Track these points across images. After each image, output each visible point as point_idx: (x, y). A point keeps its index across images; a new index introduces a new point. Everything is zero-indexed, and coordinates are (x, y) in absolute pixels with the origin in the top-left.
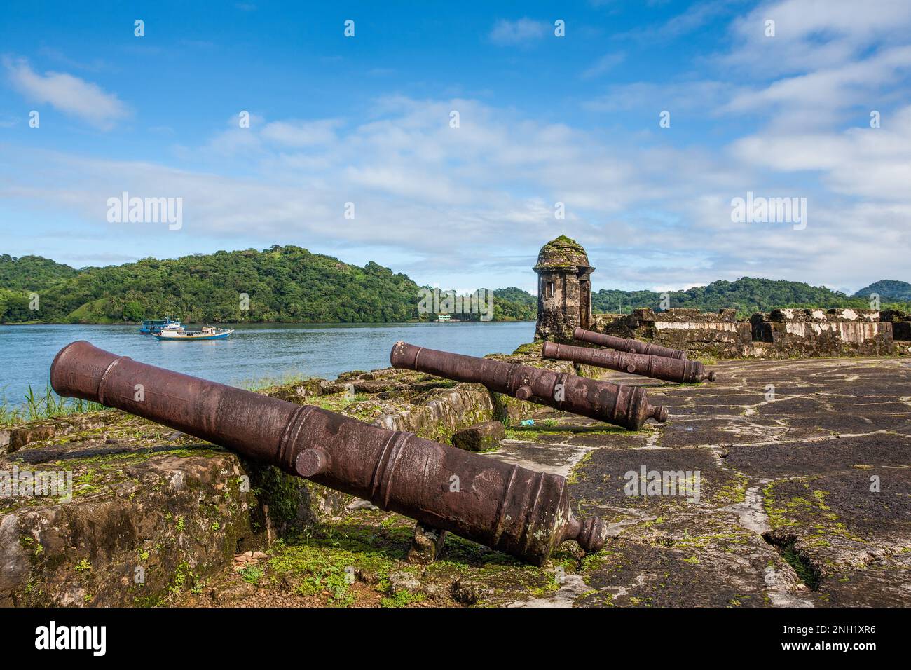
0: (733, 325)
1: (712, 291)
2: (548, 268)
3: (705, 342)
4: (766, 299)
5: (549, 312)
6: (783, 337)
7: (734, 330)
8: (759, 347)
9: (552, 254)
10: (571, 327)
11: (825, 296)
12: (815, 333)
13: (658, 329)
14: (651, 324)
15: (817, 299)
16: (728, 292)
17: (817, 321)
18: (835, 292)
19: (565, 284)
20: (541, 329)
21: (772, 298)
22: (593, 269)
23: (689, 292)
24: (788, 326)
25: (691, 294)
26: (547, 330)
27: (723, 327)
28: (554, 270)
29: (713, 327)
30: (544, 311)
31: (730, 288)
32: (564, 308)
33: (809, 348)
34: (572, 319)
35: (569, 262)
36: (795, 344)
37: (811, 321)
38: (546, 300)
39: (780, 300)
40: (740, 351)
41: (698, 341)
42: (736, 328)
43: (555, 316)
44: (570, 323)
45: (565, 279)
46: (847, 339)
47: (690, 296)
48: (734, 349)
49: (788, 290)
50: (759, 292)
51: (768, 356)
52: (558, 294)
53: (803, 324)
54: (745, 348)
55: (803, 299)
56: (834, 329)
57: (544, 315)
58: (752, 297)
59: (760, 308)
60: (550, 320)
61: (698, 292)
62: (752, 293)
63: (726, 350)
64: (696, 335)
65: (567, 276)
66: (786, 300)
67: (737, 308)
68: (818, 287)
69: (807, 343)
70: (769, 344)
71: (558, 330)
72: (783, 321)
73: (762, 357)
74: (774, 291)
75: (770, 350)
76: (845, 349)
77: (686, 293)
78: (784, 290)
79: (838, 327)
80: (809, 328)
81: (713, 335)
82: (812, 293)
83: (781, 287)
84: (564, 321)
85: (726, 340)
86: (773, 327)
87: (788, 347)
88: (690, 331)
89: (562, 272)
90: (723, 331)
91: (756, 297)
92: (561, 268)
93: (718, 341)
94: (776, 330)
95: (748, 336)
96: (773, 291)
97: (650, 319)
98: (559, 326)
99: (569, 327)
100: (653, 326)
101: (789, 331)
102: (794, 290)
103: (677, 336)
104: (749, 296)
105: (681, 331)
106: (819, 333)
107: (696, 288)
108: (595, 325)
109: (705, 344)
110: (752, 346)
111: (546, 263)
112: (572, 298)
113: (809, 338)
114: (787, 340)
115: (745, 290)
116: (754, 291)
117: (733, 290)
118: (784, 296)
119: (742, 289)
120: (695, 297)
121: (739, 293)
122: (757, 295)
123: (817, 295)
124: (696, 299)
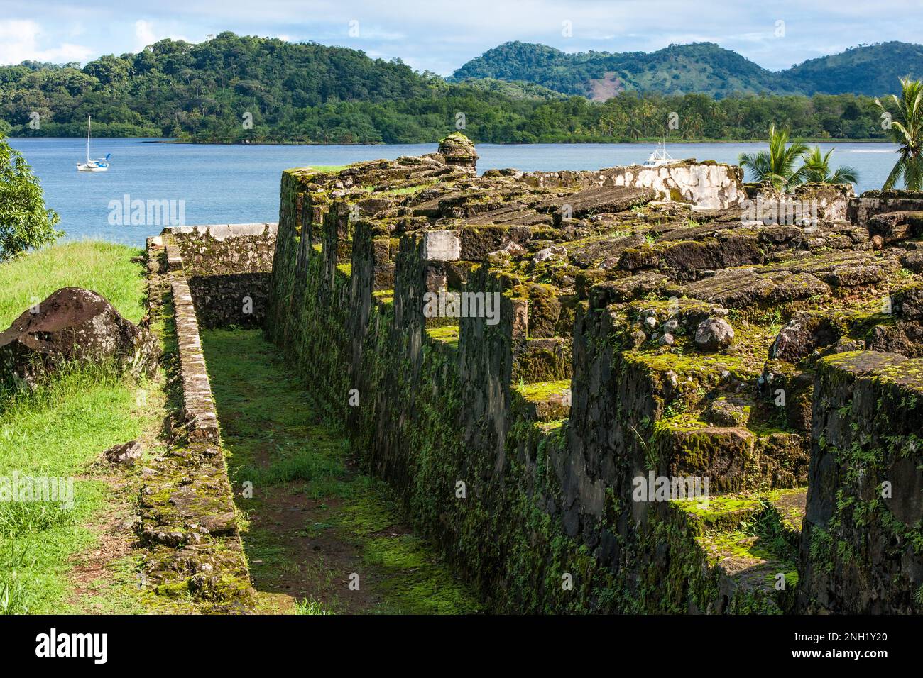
1: (149, 67)
4: (277, 89)
11: (402, 83)
15: (385, 90)
16: (189, 71)
18: (421, 73)
21: (289, 85)
23: (93, 69)
25: (98, 74)
31: (193, 60)
39: (307, 90)
47: (96, 79)
49: (323, 67)
50: (260, 72)
55: (357, 89)
58: (244, 83)
59: (263, 111)
61: (116, 69)
62: (243, 74)
66: (319, 92)
67: (211, 110)
68: (387, 61)
74: (295, 70)
77: (86, 70)
78: (314, 66)
82: (375, 74)
83: (308, 59)
91: (254, 84)
96: (291, 69)
102: (337, 66)
104: (236, 81)
107: (110, 59)
115: (227, 65)
116: (248, 69)
117: (198, 66)
118: (314, 81)
119: (221, 62)
120: (109, 81)
121: (213, 73)
122: (256, 77)
123: (386, 79)
124: (112, 86)
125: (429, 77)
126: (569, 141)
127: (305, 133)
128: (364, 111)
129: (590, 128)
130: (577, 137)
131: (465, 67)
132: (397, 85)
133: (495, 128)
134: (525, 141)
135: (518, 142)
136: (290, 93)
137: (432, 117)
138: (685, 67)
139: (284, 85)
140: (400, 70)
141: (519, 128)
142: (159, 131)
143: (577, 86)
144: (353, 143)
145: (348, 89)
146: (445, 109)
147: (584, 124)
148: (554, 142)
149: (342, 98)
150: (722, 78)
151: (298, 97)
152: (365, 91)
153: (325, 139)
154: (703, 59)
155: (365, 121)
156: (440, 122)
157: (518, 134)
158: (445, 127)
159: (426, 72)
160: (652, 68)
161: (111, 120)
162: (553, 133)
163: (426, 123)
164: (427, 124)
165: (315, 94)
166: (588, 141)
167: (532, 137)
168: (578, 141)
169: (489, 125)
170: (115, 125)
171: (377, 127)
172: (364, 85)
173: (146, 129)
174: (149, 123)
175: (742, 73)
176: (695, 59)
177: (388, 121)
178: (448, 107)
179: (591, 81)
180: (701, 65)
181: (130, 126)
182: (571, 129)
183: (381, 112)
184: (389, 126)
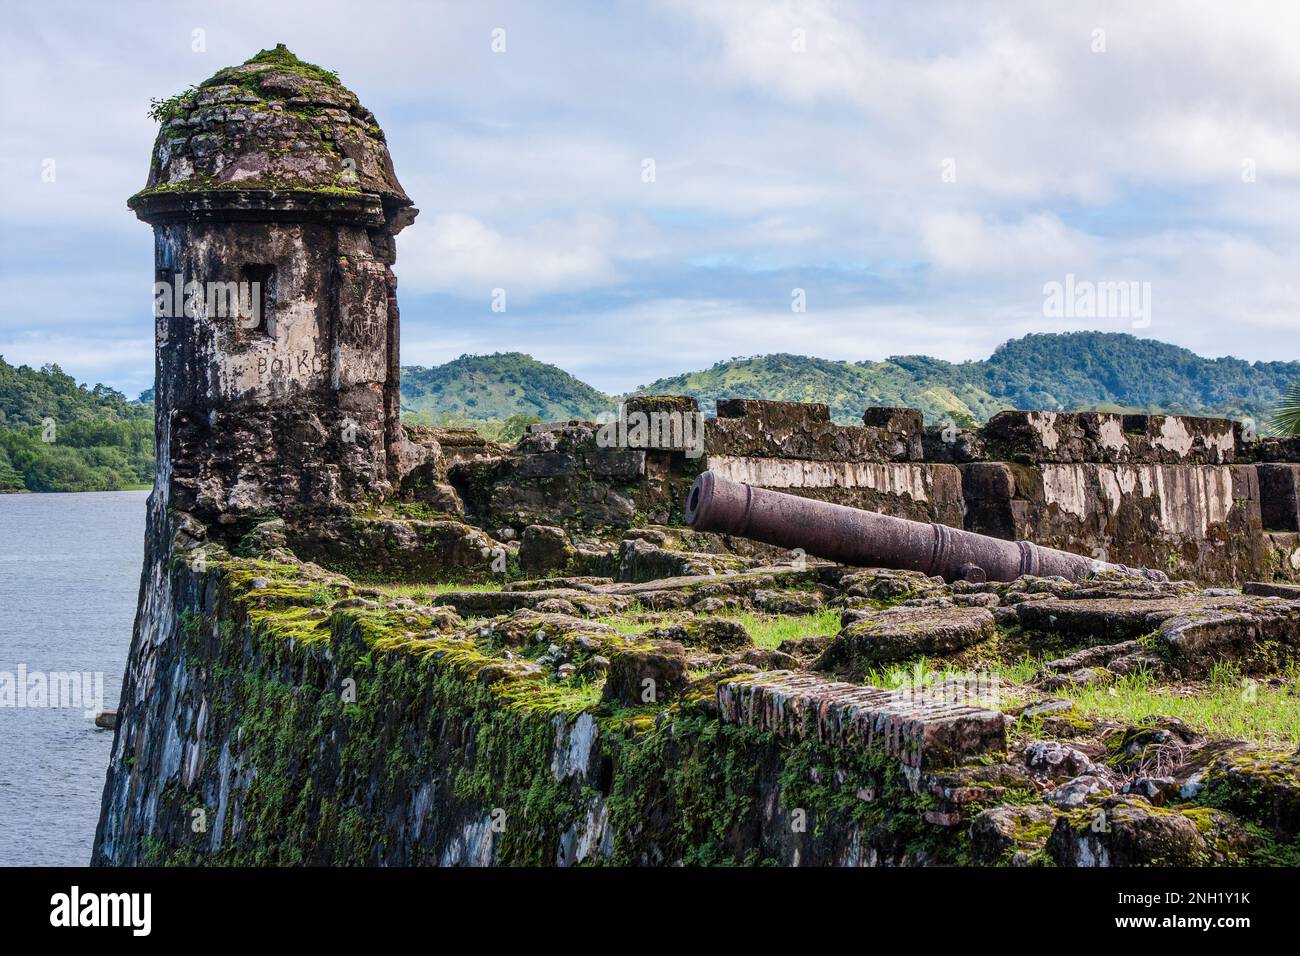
0: (918, 471)
2: (255, 196)
5: (254, 409)
6: (1032, 519)
7: (918, 494)
10: (364, 481)
12: (1107, 503)
14: (696, 468)
17: (1108, 458)
19: (335, 279)
20: (210, 489)
24: (1047, 475)
26: (244, 496)
27: (890, 479)
28: (289, 206)
29: (865, 478)
30: (221, 403)
32: (328, 388)
35: (351, 176)
37: (1095, 460)
38: (241, 350)
42: (926, 485)
43: (287, 429)
44: (355, 460)
45: (331, 255)
46: (1173, 529)
52: (300, 322)
53: (1080, 472)
56: (1147, 492)
57: (222, 424)
60: (254, 445)
65: (343, 237)
71: (304, 496)
72: (1032, 457)
76: (1172, 561)
79: (1154, 481)
80: (1093, 483)
84: (332, 452)
86: (1011, 478)
89: (323, 221)
90: (889, 494)
92: (321, 199)
94: (1018, 494)
99: (348, 479)
101: (1050, 496)
106: (1116, 506)
108: (426, 474)
111: (240, 175)
112: (363, 343)
113: (1093, 518)
114: (1045, 532)
123: (35, 397)
125: (103, 395)
132: (52, 406)
137: (106, 451)
138: (484, 388)
140: (56, 382)
150: (539, 404)
154: (511, 377)
156: (121, 460)
160: (437, 389)
164: (99, 461)
171: (16, 466)
175: (568, 397)
176: (498, 377)
177: (36, 458)
180: (508, 386)
184: (38, 464)
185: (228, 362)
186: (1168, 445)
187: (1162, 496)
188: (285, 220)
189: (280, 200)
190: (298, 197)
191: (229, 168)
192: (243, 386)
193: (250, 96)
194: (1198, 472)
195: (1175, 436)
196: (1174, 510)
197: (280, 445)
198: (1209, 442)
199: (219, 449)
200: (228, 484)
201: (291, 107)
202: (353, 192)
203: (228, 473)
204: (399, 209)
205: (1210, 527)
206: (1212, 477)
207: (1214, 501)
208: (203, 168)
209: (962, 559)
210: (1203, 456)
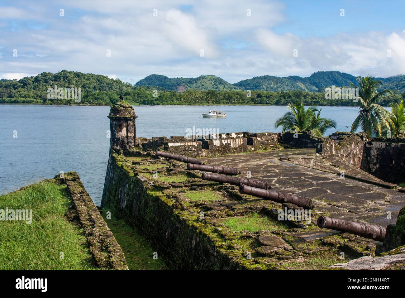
0: (196, 142)
2: (120, 118)
3: (186, 151)
5: (120, 139)
6: (212, 147)
7: (196, 145)
8: (204, 152)
9: (122, 111)
12: (223, 144)
13: (170, 146)
14: (167, 144)
17: (223, 139)
18: (125, 83)
19: (128, 126)
20: (115, 147)
22: (137, 117)
23: (21, 81)
24: (214, 141)
26: (119, 148)
27: (192, 144)
28: (123, 119)
29: (189, 144)
30: (116, 138)
32: (127, 137)
33: (221, 151)
34: (131, 142)
35: (130, 115)
36: (216, 150)
37: (221, 139)
38: (118, 133)
39: (89, 88)
40: (198, 154)
41: (184, 151)
42: (197, 144)
43: (123, 141)
44: (130, 144)
45: (128, 123)
46: (233, 146)
47: (22, 84)
48: (196, 154)
49: (94, 81)
50: (75, 82)
51: (208, 155)
52: (124, 131)
53: (219, 141)
54: (200, 152)
56: (229, 142)
57: (116, 140)
60: (120, 143)
63: (193, 154)
64: (183, 148)
65: (129, 121)
68: (115, 79)
69: (220, 149)
70: (208, 150)
71: (125, 148)
72: (212, 140)
73: (206, 156)
75: (208, 152)
76: (233, 150)
77: (19, 82)
78: (92, 80)
79: (230, 141)
80: (221, 142)
81: (189, 148)
82: (111, 83)
83: (89, 79)
84: (128, 143)
85: (193, 149)
86: (209, 142)
87: (214, 151)
88: (181, 146)
89: (127, 120)
90: (192, 145)
92: (126, 118)
93: (191, 150)
94: (210, 144)
95: (201, 147)
96: (84, 81)
97: (166, 142)
98: (125, 146)
99: (130, 146)
100: (168, 145)
101: (214, 144)
102: (99, 81)
103: (176, 148)
105: (178, 146)
106: (224, 145)
108: (139, 144)
109: (186, 152)
110: (202, 151)
111: (118, 115)
112: (131, 132)
113: (221, 146)
114: (214, 148)
115: (64, 80)
116: (71, 82)
117: (55, 80)
118: (92, 85)
119: (62, 79)
120: (26, 85)
121: (60, 83)
122: (73, 84)
123: (114, 85)
124: (27, 87)
125: (128, 84)
126: (172, 105)
127: (87, 101)
128: (106, 94)
129: (178, 100)
130: (174, 103)
131: (139, 82)
132: (118, 87)
133: (148, 100)
134: (158, 104)
135: (156, 105)
136: (84, 89)
137: (128, 97)
138: (205, 82)
139: (82, 86)
140: (118, 82)
141: (156, 100)
142: (42, 101)
143: (173, 88)
144: (102, 105)
145: (102, 88)
146: (132, 94)
147: (177, 99)
148: (167, 105)
149: (100, 91)
150: (217, 86)
151: (87, 90)
152: (108, 88)
153: (93, 103)
154: (211, 80)
155: (107, 98)
156: (131, 98)
157: (156, 102)
158: (132, 100)
159: (127, 83)
160: (196, 82)
161: (26, 97)
162: (167, 102)
163: (126, 99)
165: (92, 89)
166: (178, 105)
167: (160, 103)
168: (175, 105)
169: (146, 99)
170: (28, 99)
171: (110, 100)
172: (107, 87)
173: (37, 100)
174: (39, 98)
175: (223, 84)
176: (208, 80)
177: (114, 98)
178: (133, 94)
179: (177, 86)
180: (210, 82)
181: (32, 99)
182: (172, 101)
183: (112, 95)
184: (114, 99)
185: (117, 134)
186: (232, 137)
187: (231, 143)
188: (123, 120)
189: (122, 118)
190: (124, 118)
191: (117, 115)
192: (119, 137)
193: (119, 107)
194: (237, 140)
195: (234, 135)
196: (233, 144)
197: (122, 143)
198: (239, 136)
199: (116, 143)
200: (117, 147)
201: (123, 108)
202: (130, 117)
203: (117, 146)
204: (135, 117)
205: (239, 146)
206: (239, 140)
207: (239, 143)
208: (115, 114)
209: (181, 158)
210: (238, 137)
